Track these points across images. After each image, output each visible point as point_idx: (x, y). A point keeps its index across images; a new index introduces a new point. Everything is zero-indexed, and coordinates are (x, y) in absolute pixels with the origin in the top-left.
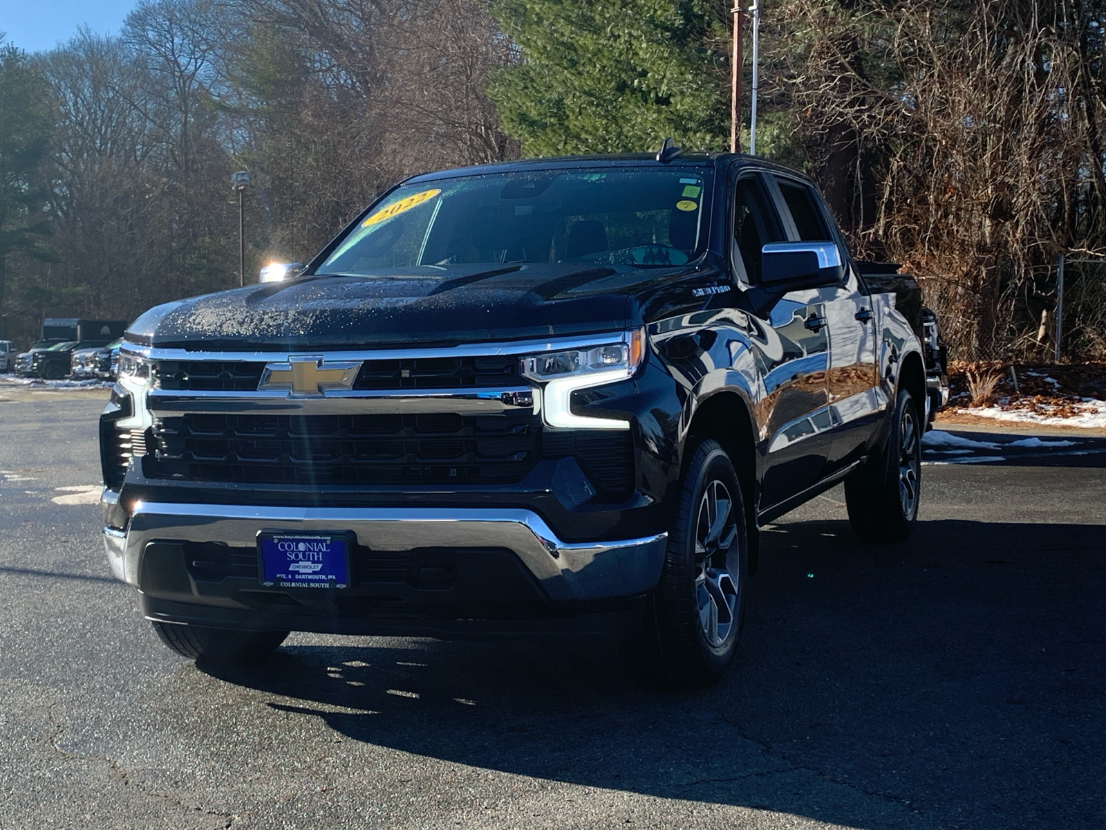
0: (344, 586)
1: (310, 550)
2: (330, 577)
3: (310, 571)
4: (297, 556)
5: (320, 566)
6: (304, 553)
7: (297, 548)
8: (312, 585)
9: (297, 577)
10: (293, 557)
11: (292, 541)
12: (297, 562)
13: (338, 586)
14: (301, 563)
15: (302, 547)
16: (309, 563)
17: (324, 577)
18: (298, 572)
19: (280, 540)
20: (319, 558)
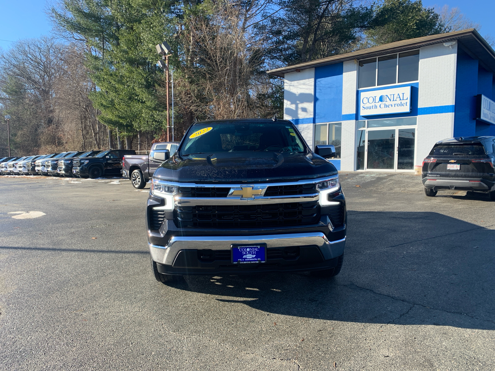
0: (264, 262)
1: (251, 251)
2: (258, 259)
3: (251, 257)
4: (246, 253)
5: (255, 256)
6: (249, 252)
7: (246, 250)
8: (252, 262)
9: (246, 260)
10: (245, 253)
11: (244, 248)
12: (246, 255)
13: (262, 262)
14: (247, 255)
15: (248, 250)
16: (251, 255)
17: (256, 259)
18: (246, 258)
19: (240, 248)
20: (254, 253)
